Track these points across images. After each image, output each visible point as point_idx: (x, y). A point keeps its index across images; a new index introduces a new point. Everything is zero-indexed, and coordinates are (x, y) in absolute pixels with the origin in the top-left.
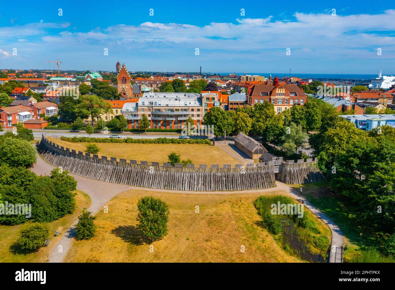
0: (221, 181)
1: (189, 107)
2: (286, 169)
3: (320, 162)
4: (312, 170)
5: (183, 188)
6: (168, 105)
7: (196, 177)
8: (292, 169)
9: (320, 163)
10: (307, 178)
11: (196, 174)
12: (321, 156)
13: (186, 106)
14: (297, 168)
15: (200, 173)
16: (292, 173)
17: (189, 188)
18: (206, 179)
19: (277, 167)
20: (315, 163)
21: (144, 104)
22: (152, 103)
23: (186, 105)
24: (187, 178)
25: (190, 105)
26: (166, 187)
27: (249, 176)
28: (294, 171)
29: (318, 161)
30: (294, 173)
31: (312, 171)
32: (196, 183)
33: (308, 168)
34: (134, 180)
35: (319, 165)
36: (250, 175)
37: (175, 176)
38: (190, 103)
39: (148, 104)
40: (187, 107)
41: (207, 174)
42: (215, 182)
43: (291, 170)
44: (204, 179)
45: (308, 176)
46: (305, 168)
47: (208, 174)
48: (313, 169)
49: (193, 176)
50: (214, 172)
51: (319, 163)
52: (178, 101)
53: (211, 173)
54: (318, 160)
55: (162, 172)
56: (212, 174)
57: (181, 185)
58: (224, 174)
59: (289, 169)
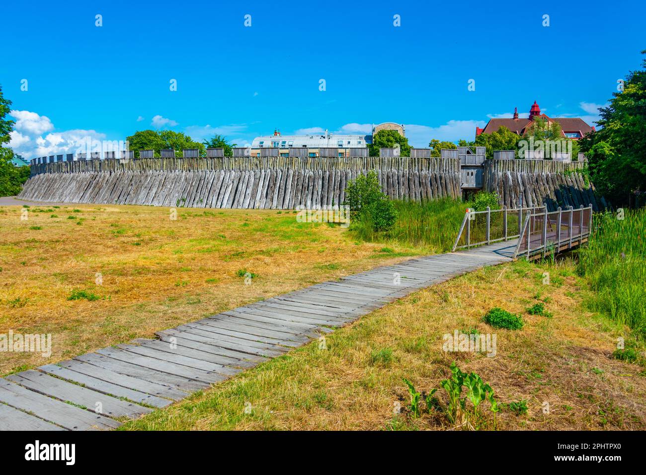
0: (311, 188)
1: (345, 148)
2: (494, 174)
3: (593, 165)
4: (569, 181)
5: (219, 203)
6: (306, 146)
7: (252, 180)
8: (509, 173)
9: (593, 168)
10: (555, 199)
11: (255, 172)
12: (595, 151)
13: (341, 147)
14: (525, 174)
15: (263, 171)
16: (511, 182)
17: (231, 202)
18: (275, 184)
19: (470, 171)
20: (580, 167)
21: (262, 146)
22: (278, 144)
23: (342, 145)
24: (230, 182)
25: (349, 146)
26: (182, 203)
27: (388, 180)
28: (515, 179)
29: (589, 164)
30: (514, 185)
31: (571, 184)
32: (249, 191)
33: (559, 177)
34: (123, 194)
35: (592, 174)
36: (388, 177)
37: (206, 179)
38: (349, 143)
39: (271, 145)
40: (343, 148)
41: (279, 171)
42: (297, 190)
43: (506, 177)
44: (271, 184)
45: (556, 193)
46: (547, 176)
47: (282, 172)
48: (574, 179)
49: (247, 177)
50: (296, 168)
51: (590, 168)
52: (326, 139)
53: (288, 168)
54: (587, 160)
55: (180, 171)
56: (291, 172)
57: (215, 198)
58: (321, 172)
59: (500, 174)
